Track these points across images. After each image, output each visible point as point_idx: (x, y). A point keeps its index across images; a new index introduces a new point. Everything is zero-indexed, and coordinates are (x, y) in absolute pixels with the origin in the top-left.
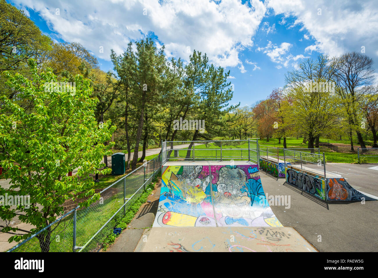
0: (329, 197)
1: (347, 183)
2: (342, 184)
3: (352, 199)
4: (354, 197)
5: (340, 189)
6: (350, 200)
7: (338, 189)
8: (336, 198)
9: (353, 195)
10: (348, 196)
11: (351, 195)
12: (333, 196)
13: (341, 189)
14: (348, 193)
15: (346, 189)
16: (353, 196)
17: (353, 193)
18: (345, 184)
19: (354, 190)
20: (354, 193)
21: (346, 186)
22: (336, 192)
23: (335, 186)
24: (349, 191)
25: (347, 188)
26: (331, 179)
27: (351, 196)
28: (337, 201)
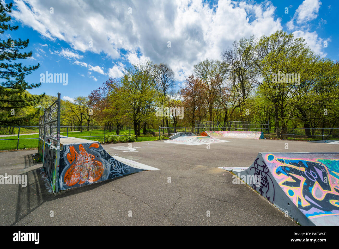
0: (64, 182)
1: (104, 151)
2: (94, 154)
3: (110, 177)
4: (113, 173)
5: (89, 164)
6: (107, 179)
7: (85, 164)
8: (79, 181)
9: (112, 169)
10: (103, 173)
11: (109, 169)
12: (74, 179)
13: (92, 162)
14: (103, 167)
15: (101, 161)
16: (112, 171)
17: (112, 167)
18: (100, 153)
19: (115, 162)
20: (114, 166)
21: (102, 156)
22: (81, 170)
23: (81, 158)
24: (106, 164)
25: (103, 160)
26: (74, 146)
27: (109, 172)
28: (82, 187)
